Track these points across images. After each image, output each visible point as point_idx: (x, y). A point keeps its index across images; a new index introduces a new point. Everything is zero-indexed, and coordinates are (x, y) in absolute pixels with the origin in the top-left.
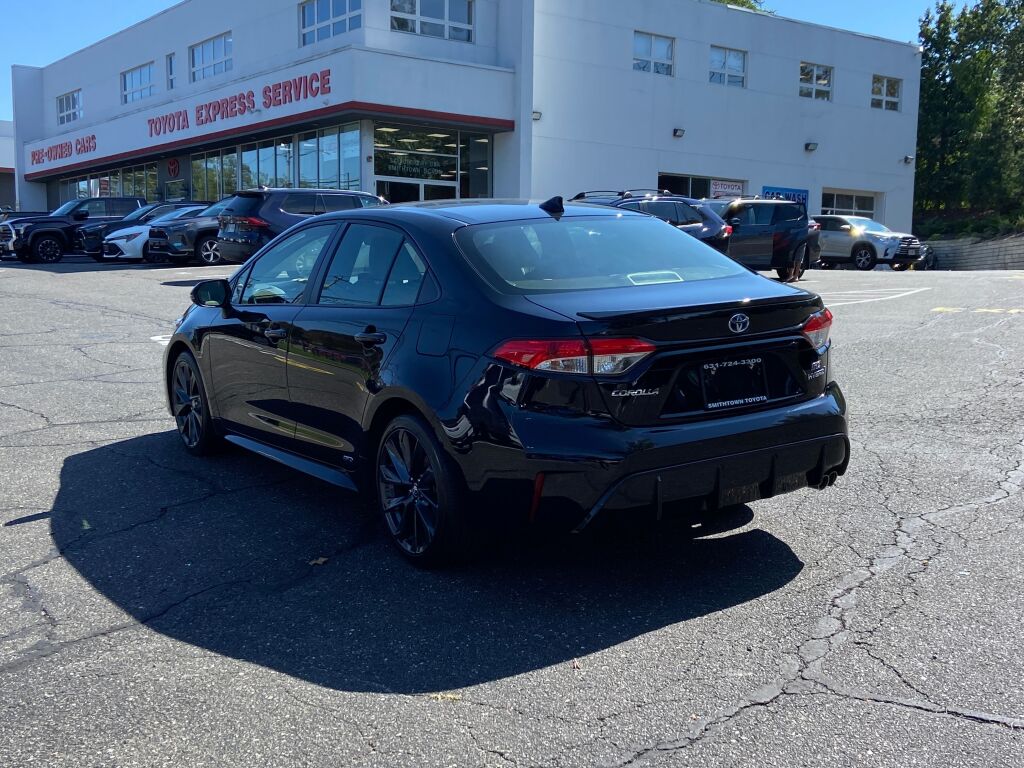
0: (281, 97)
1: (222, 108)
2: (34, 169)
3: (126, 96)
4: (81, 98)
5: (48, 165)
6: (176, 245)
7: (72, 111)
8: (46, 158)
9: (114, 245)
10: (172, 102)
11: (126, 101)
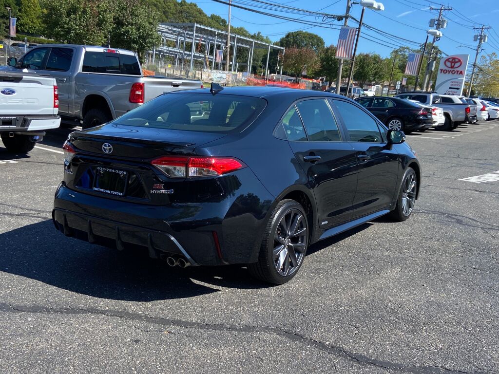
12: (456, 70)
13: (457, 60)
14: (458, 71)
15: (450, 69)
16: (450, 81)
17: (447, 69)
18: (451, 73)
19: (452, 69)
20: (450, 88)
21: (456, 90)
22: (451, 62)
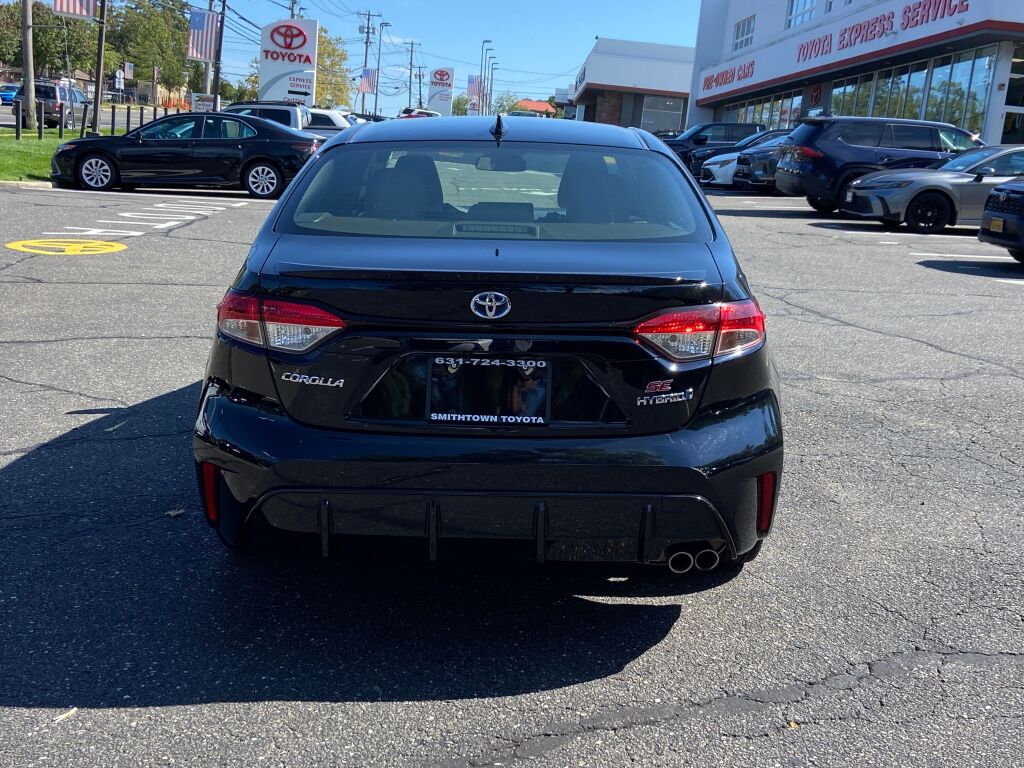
0: (918, 18)
1: (862, 31)
2: (703, 94)
3: (790, 21)
4: (757, 25)
5: (717, 90)
6: (757, 173)
7: (749, 36)
8: (714, 84)
9: (708, 170)
10: (820, 26)
11: (789, 26)
12: (296, 52)
13: (295, 32)
14: (300, 56)
15: (284, 51)
16: (287, 78)
17: (278, 50)
18: (286, 58)
19: (289, 51)
20: (290, 92)
21: (302, 97)
22: (285, 36)
